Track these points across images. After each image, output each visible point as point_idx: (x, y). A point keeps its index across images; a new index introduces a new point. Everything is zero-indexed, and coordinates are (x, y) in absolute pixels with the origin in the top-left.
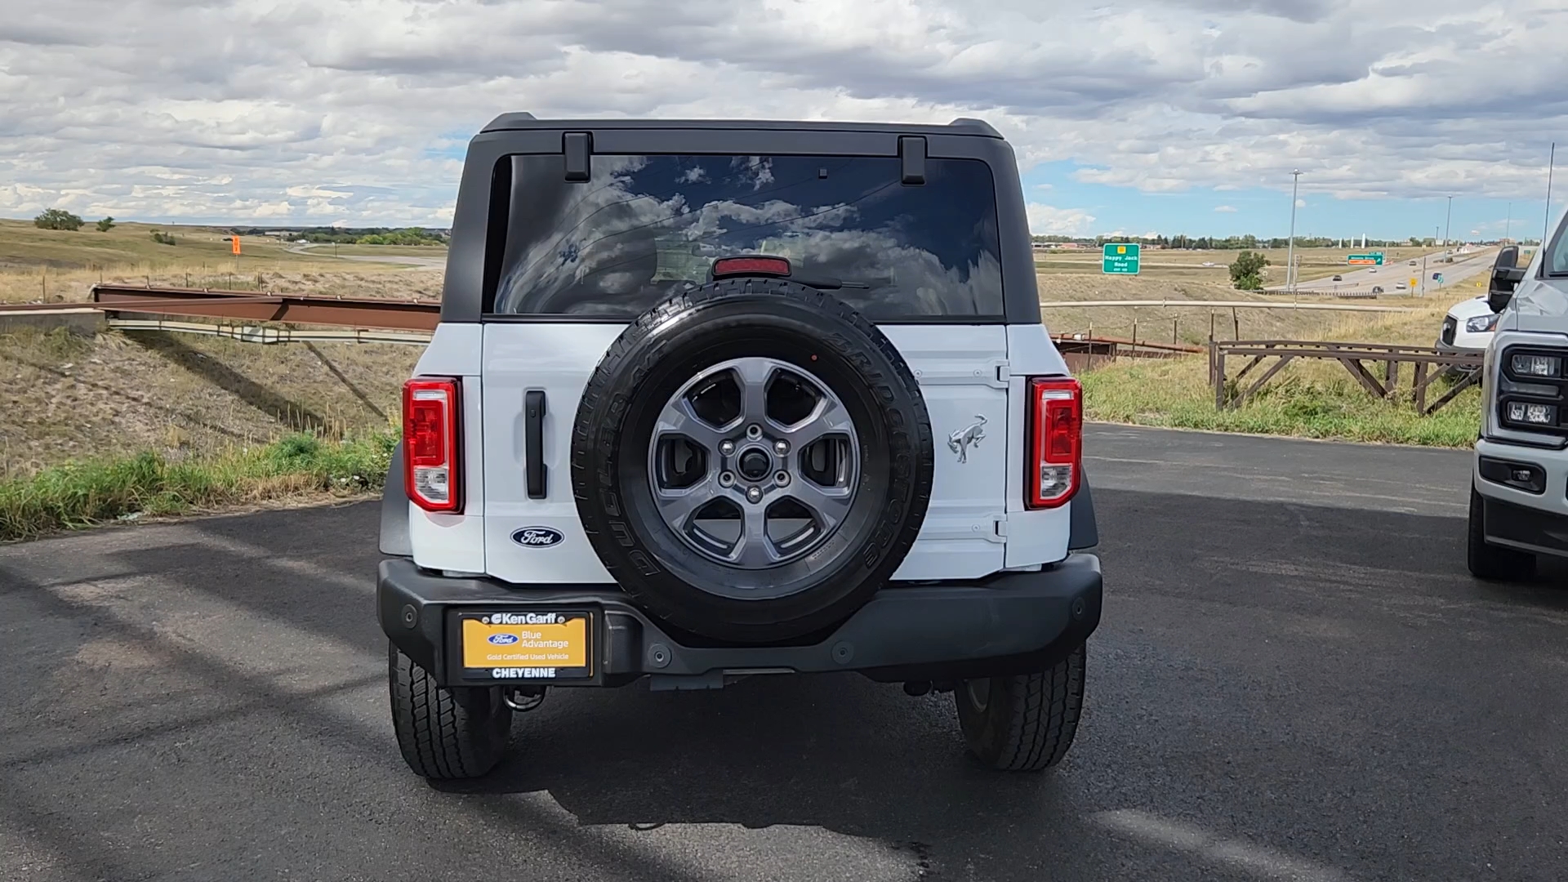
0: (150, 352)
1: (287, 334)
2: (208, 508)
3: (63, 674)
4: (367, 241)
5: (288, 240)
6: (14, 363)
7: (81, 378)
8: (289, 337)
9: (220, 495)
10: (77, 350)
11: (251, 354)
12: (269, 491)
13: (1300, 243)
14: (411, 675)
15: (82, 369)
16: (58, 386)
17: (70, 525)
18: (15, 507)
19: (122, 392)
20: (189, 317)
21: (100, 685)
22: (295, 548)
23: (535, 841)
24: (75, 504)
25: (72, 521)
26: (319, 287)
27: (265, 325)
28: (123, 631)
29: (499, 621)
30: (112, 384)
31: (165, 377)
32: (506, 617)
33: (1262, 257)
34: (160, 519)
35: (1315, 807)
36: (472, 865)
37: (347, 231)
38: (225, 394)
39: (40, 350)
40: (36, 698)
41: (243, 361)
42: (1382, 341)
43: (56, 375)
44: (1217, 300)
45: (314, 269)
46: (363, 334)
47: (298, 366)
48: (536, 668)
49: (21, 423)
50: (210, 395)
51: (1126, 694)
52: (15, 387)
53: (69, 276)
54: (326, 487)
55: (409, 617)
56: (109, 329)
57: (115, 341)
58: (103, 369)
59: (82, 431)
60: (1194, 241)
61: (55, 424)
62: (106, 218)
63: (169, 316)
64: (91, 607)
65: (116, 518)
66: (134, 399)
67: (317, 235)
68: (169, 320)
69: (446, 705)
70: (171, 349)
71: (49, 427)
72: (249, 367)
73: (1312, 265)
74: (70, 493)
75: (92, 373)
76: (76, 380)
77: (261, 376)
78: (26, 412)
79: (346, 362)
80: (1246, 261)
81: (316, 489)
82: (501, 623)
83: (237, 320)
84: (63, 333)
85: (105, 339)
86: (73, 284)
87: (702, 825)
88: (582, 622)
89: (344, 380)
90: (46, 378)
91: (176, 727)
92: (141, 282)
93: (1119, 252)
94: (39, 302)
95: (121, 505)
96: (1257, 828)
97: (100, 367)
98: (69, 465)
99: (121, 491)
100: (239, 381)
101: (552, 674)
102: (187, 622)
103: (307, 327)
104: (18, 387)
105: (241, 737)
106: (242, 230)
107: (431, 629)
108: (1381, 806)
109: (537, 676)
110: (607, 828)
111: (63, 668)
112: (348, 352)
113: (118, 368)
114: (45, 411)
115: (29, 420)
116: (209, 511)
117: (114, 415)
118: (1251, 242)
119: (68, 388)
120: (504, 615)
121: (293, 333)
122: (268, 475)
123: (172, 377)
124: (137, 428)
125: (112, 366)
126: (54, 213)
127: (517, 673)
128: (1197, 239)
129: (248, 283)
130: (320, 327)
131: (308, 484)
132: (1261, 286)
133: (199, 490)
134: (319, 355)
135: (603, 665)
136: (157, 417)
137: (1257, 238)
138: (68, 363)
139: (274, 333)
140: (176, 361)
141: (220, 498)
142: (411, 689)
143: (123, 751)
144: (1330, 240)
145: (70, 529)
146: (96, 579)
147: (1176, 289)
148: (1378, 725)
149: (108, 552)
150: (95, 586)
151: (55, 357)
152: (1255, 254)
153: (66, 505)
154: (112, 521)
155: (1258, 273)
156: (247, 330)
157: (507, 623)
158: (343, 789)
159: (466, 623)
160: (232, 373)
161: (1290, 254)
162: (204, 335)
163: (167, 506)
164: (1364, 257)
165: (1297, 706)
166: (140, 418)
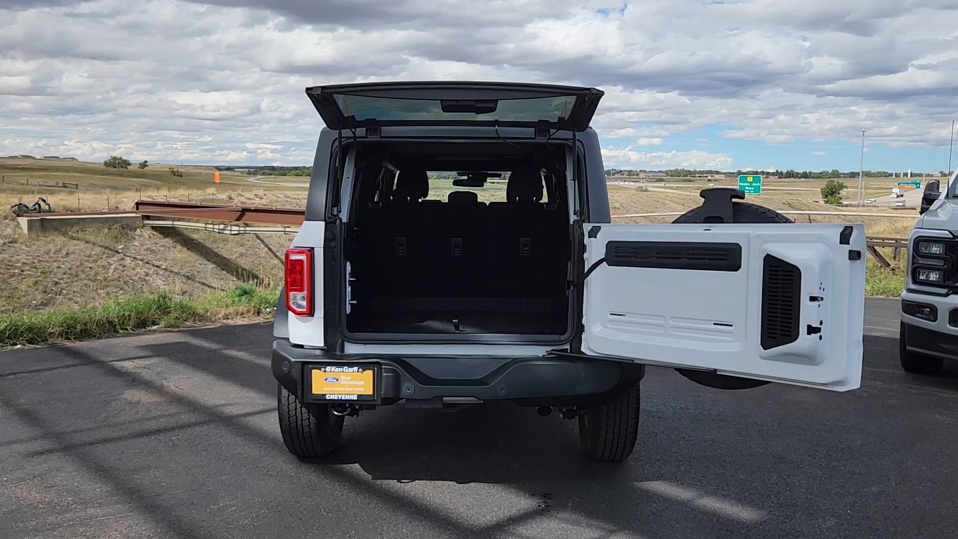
0: (167, 239)
1: (243, 229)
2: (195, 324)
3: (117, 404)
4: (293, 174)
5: (248, 174)
6: (91, 245)
7: (128, 254)
8: (245, 231)
9: (201, 317)
10: (126, 238)
11: (223, 241)
12: (228, 315)
13: (868, 175)
14: (288, 400)
15: (128, 249)
16: (115, 259)
17: (121, 331)
18: (92, 321)
19: (150, 262)
20: (190, 219)
21: (135, 410)
22: (240, 345)
23: (349, 486)
24: (124, 320)
25: (121, 329)
26: (264, 201)
27: (232, 223)
28: (148, 385)
29: (330, 370)
30: (145, 258)
31: (175, 254)
32: (333, 368)
33: (842, 184)
34: (169, 329)
35: (765, 483)
36: (316, 496)
37: (282, 168)
38: (208, 264)
39: (105, 238)
40: (103, 415)
41: (219, 245)
42: (900, 236)
43: (114, 253)
44: (811, 210)
45: (261, 191)
46: (287, 229)
47: (250, 248)
48: (348, 394)
49: (94, 280)
50: (200, 264)
51: (680, 427)
52: (91, 259)
53: (122, 195)
54: (259, 313)
55: (286, 368)
56: (144, 226)
57: (147, 233)
58: (140, 249)
59: (127, 285)
60: (800, 174)
61: (112, 280)
62: (144, 161)
63: (178, 218)
64: (131, 372)
65: (145, 328)
66: (157, 267)
67: (264, 171)
68: (178, 221)
69: (305, 416)
70: (179, 238)
71: (109, 282)
72: (222, 249)
73: (875, 189)
74: (121, 314)
75: (134, 251)
76: (125, 255)
77: (229, 254)
78: (97, 274)
79: (278, 245)
80: (831, 186)
81: (253, 314)
82: (331, 371)
83: (217, 221)
84: (118, 228)
85: (141, 232)
86: (125, 200)
87: (435, 482)
88: (371, 372)
89: (276, 256)
90: (109, 254)
91: (173, 429)
92: (163, 199)
93: (748, 180)
94: (105, 210)
95: (148, 321)
96: (729, 492)
97: (139, 248)
98: (121, 299)
99: (148, 314)
100: (217, 257)
101: (355, 398)
102: (181, 380)
103: (256, 225)
104: (92, 259)
105: (205, 435)
106: (221, 168)
107: (296, 374)
108: (802, 483)
109: (348, 399)
110: (386, 482)
111: (117, 402)
112: (279, 240)
113: (148, 248)
114: (106, 273)
115: (98, 278)
116: (195, 325)
117: (146, 276)
118: (836, 174)
119: (120, 260)
120: (332, 367)
121: (248, 229)
122: (227, 306)
123: (179, 254)
124: (158, 283)
125: (145, 247)
126: (115, 158)
127: (338, 397)
128: (801, 172)
129: (223, 200)
130: (263, 225)
131: (248, 311)
132: (841, 201)
133: (190, 314)
134: (262, 241)
135: (381, 394)
136: (170, 277)
137: (840, 172)
138: (121, 245)
139: (237, 228)
140: (182, 245)
141: (201, 318)
142: (288, 408)
143: (145, 440)
144: (888, 173)
145: (121, 334)
146: (134, 358)
147: (784, 204)
148: (817, 445)
149: (141, 345)
150: (133, 362)
151: (114, 242)
152: (838, 182)
153: (119, 320)
154: (143, 330)
155: (839, 194)
156: (222, 227)
157: (333, 372)
158: (255, 460)
159: (314, 371)
160: (213, 252)
161: (860, 181)
162: (198, 229)
163: (172, 322)
164: (908, 183)
165: (774, 435)
166: (160, 277)
